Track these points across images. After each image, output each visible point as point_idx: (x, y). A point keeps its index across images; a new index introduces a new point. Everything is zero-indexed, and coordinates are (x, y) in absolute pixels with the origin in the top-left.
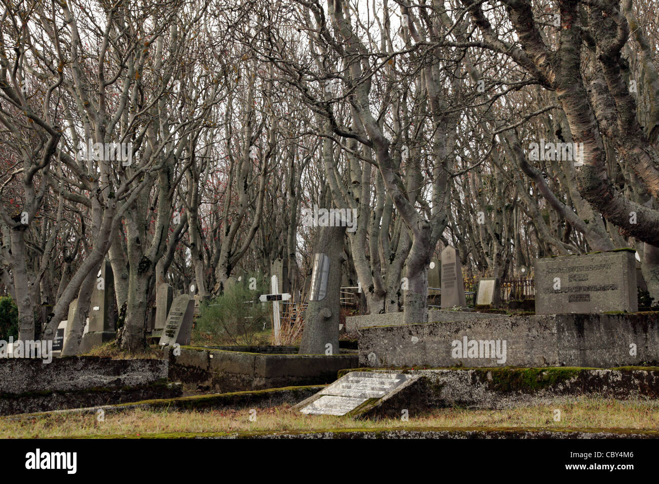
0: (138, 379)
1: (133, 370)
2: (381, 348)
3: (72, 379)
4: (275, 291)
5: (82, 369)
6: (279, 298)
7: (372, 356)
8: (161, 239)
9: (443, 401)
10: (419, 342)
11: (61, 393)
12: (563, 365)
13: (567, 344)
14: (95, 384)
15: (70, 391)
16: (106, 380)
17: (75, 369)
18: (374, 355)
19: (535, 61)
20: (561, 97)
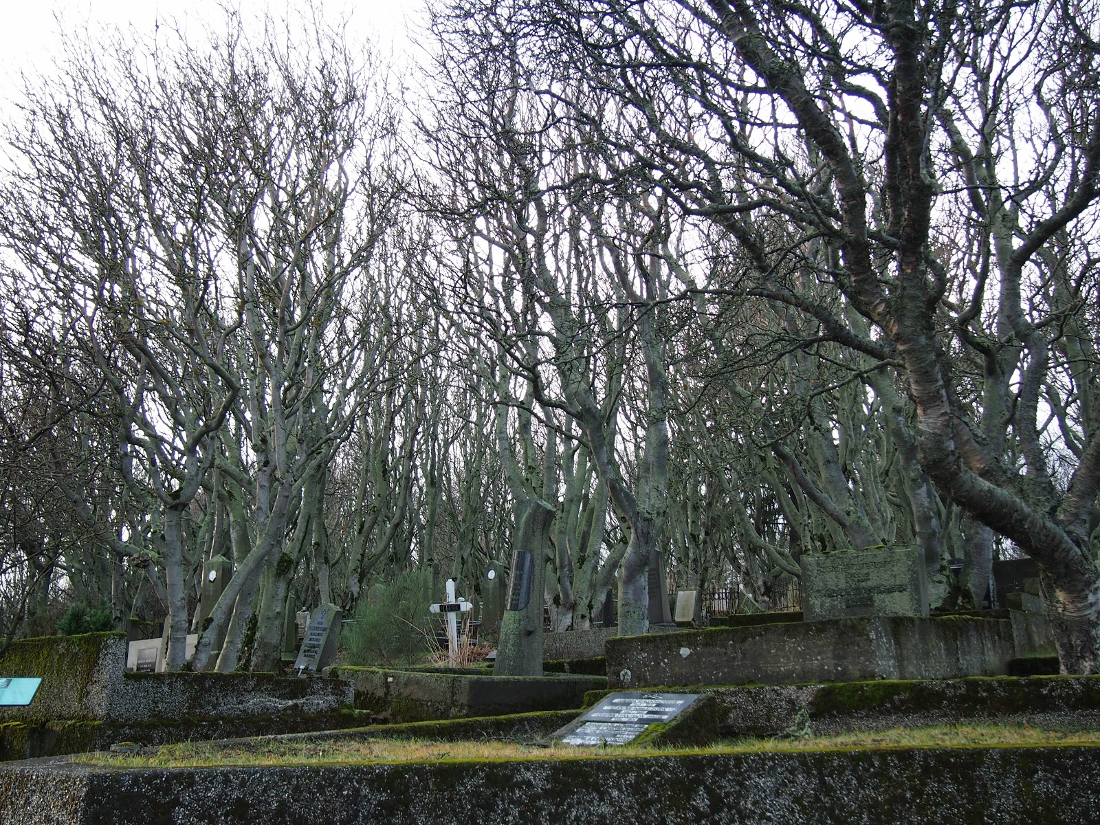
0: (318, 704)
1: (313, 693)
2: (638, 663)
3: (241, 702)
4: (451, 599)
5: (253, 690)
6: (456, 608)
7: (626, 673)
8: (306, 532)
9: (731, 727)
10: (691, 655)
11: (228, 720)
12: (883, 678)
13: (885, 653)
14: (268, 709)
15: (238, 717)
16: (281, 704)
17: (245, 690)
18: (629, 673)
19: (871, 308)
20: (904, 351)
